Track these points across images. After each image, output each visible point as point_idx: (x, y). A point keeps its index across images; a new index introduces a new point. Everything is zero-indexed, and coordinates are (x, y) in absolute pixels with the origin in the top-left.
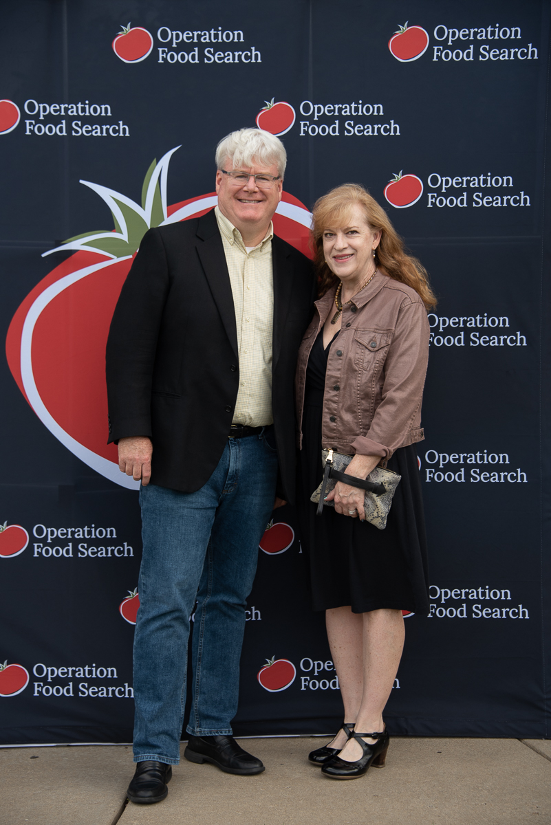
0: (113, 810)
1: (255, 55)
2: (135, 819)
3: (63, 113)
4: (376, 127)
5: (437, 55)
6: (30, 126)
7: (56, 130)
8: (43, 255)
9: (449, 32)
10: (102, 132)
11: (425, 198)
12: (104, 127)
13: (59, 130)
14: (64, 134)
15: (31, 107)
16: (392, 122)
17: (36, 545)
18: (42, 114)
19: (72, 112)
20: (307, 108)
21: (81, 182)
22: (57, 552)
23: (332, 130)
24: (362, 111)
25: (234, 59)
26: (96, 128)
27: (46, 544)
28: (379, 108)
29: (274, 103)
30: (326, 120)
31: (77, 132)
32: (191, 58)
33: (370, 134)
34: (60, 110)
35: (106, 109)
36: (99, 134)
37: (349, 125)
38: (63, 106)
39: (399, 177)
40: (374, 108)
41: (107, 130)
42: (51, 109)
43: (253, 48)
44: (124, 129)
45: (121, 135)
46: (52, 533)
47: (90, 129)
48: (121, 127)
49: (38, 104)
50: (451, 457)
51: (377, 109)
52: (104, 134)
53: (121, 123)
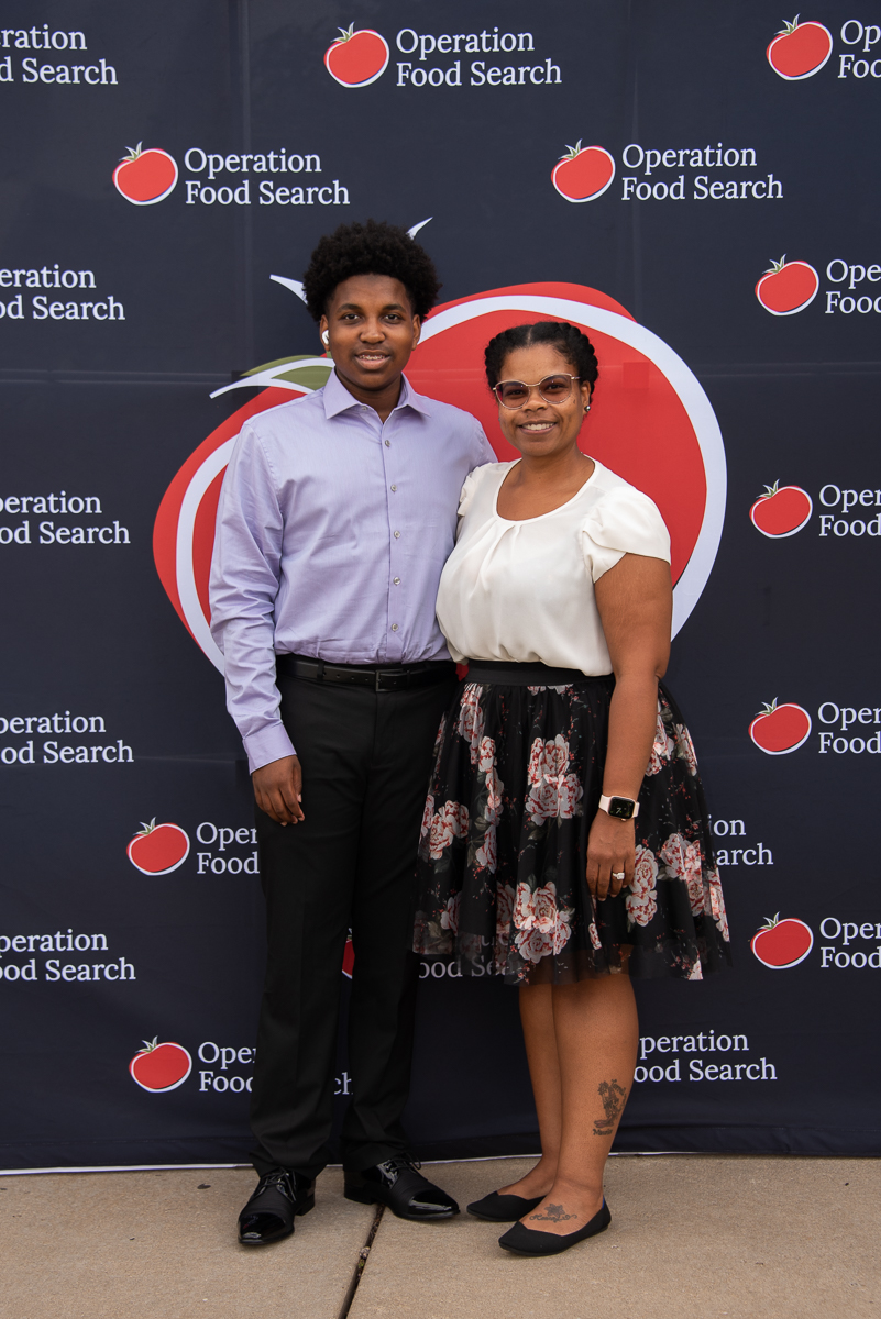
0: (341, 1284)
1: (552, 72)
2: (379, 1303)
3: (245, 169)
4: (744, 185)
5: (846, 69)
6: (193, 190)
7: (234, 196)
8: (213, 396)
9: (865, 32)
10: (306, 199)
11: (821, 298)
12: (310, 191)
13: (238, 196)
14: (247, 201)
15: (196, 160)
16: (771, 176)
17: (201, 855)
18: (212, 170)
19: (260, 167)
20: (633, 156)
21: (273, 277)
22: (235, 866)
23: (673, 192)
24: (723, 159)
25: (517, 79)
26: (297, 192)
27: (216, 854)
28: (749, 155)
29: (581, 148)
30: (664, 175)
31: (267, 198)
32: (450, 78)
33: (735, 196)
34: (240, 165)
35: (313, 161)
36: (301, 202)
37: (701, 182)
38: (245, 158)
39: (780, 266)
40: (741, 155)
41: (315, 195)
42: (226, 163)
43: (549, 61)
44: (341, 193)
45: (337, 202)
46: (227, 836)
47: (288, 193)
48: (337, 190)
49: (207, 154)
50: (860, 714)
51: (746, 157)
52: (310, 202)
53: (336, 183)
